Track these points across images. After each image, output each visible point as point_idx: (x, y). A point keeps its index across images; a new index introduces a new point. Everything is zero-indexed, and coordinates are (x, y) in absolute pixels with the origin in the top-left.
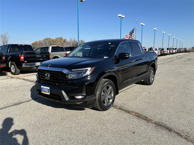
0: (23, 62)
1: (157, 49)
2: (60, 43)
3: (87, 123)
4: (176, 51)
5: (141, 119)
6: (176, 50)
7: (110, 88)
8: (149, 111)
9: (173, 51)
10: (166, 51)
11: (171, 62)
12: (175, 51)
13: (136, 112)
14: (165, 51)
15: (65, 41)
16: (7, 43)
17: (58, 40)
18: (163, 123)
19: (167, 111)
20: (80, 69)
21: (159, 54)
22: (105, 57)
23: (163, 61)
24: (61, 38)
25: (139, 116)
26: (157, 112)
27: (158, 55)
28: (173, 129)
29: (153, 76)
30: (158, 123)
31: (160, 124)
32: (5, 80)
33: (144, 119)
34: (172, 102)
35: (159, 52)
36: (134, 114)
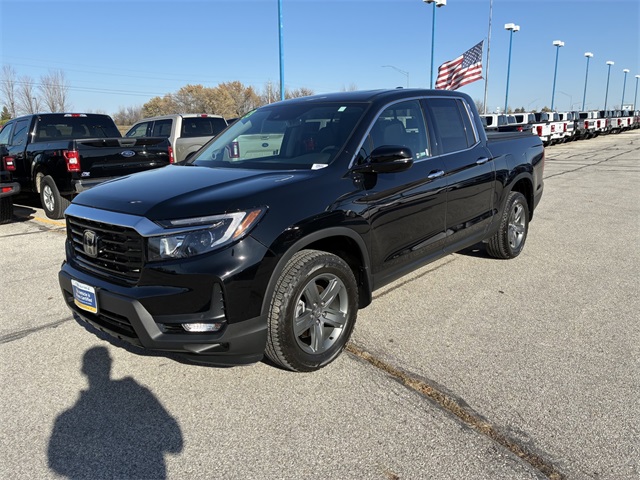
0: (78, 176)
1: (561, 116)
2: (233, 101)
3: (229, 426)
4: (631, 123)
5: (441, 413)
6: (632, 118)
7: (334, 283)
8: (480, 372)
9: (619, 121)
10: (594, 122)
11: (608, 163)
12: (629, 120)
13: (427, 380)
14: (590, 121)
15: (249, 94)
16: (62, 105)
17: (226, 92)
18: (525, 435)
19: (550, 377)
20: (203, 219)
21: (570, 134)
22: (315, 167)
23: (579, 158)
24: (238, 87)
25: (436, 397)
26: (509, 379)
27: (566, 136)
28: (557, 464)
29: (523, 224)
30: (503, 433)
31: (512, 440)
32: (17, 240)
33: (452, 413)
34: (580, 334)
35: (569, 127)
36: (418, 387)
